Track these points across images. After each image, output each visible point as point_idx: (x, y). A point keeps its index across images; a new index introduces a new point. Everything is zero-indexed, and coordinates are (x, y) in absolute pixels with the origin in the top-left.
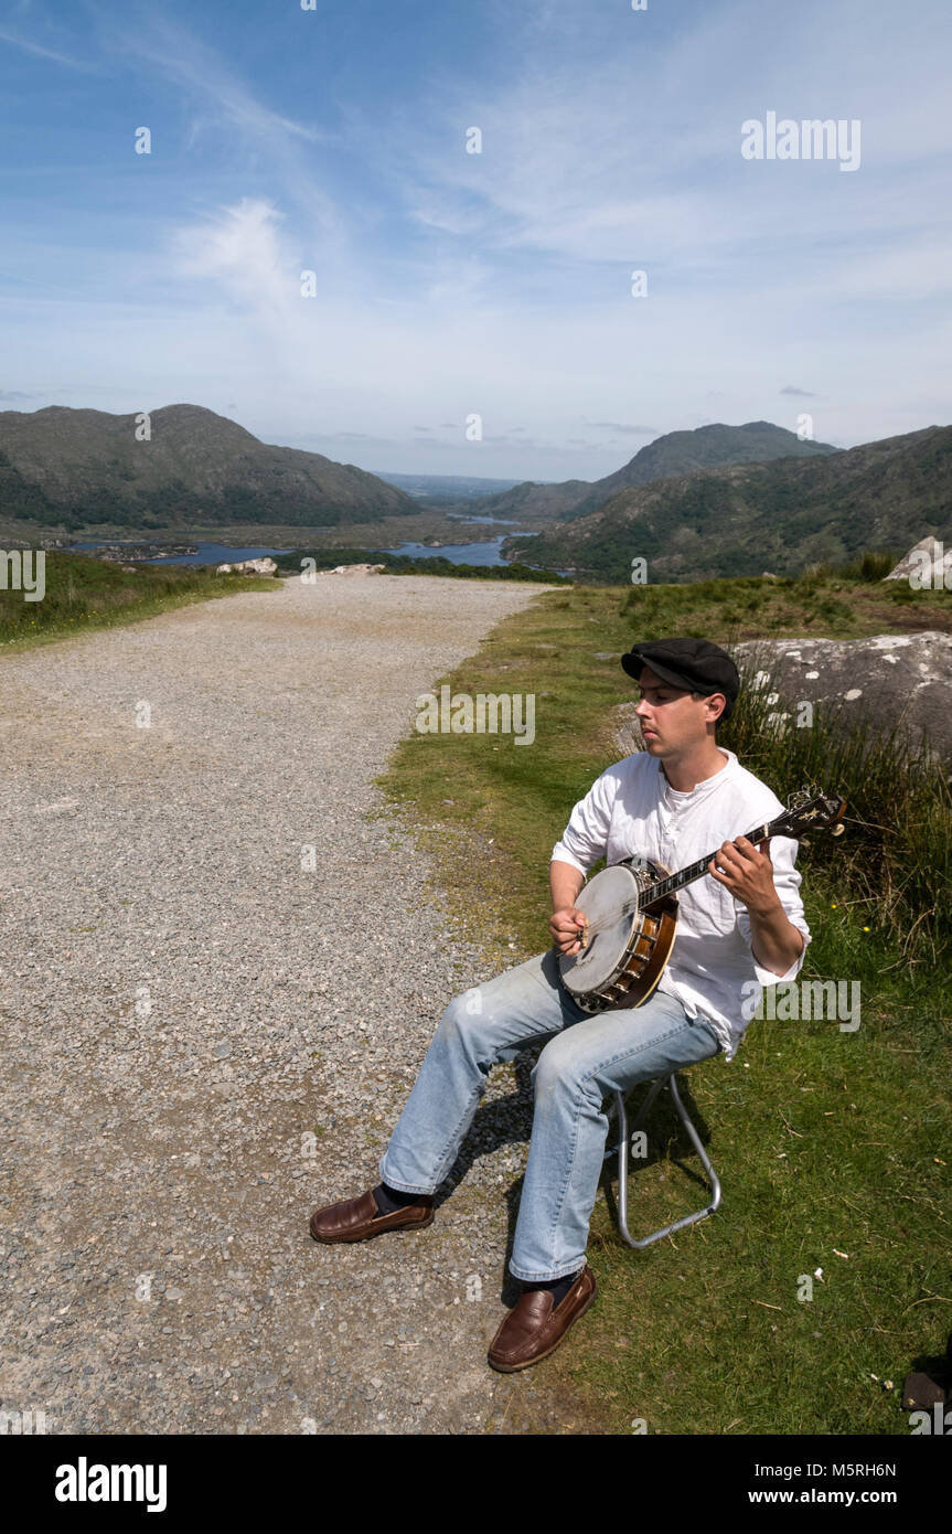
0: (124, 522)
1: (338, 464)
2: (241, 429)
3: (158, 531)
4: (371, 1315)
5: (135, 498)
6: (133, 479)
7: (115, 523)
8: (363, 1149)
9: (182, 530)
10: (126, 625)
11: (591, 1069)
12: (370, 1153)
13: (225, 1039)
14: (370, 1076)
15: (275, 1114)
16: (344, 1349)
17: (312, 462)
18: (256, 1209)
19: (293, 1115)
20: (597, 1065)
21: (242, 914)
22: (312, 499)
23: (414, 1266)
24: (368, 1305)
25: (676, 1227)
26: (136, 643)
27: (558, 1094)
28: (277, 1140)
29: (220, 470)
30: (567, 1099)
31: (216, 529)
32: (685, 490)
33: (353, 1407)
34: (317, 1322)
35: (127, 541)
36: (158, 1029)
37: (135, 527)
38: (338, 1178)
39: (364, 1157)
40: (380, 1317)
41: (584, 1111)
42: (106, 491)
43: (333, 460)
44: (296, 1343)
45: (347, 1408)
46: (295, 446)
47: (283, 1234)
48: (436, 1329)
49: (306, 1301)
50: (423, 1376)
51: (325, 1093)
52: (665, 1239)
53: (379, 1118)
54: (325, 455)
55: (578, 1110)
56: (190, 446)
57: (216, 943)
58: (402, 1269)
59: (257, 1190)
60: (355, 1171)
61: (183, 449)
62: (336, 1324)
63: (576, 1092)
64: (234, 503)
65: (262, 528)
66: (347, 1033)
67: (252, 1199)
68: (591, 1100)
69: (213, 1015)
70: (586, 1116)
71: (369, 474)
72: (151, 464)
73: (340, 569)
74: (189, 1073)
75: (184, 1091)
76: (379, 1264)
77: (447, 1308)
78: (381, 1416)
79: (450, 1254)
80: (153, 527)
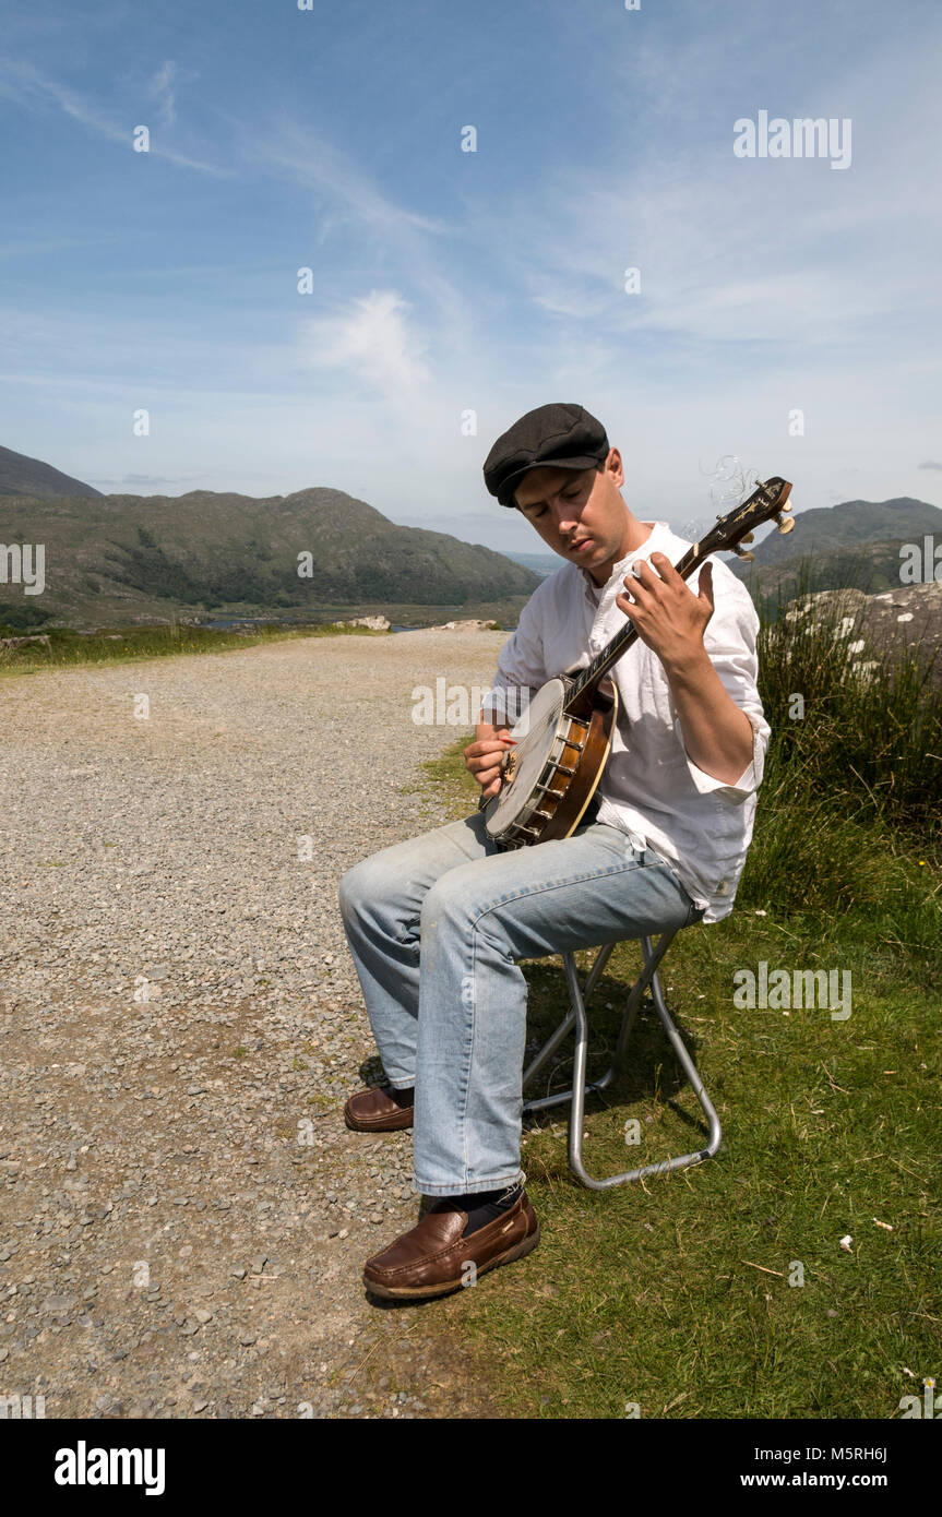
0: (259, 600)
1: (468, 545)
2: (374, 511)
3: (291, 609)
4: (228, 1241)
5: (270, 577)
6: (270, 559)
7: (251, 602)
8: (284, 1072)
9: (314, 608)
10: (217, 653)
11: (489, 901)
12: (291, 1077)
13: (166, 963)
14: (321, 1005)
15: (193, 1033)
16: (178, 1276)
17: (441, 542)
18: (130, 1123)
19: (214, 1036)
20: (498, 897)
21: (230, 859)
22: (440, 577)
23: (303, 1192)
24: (227, 1230)
25: (652, 1169)
26: (220, 664)
27: (444, 932)
28: (185, 1058)
29: (352, 550)
30: (457, 940)
31: (346, 608)
32: (823, 567)
33: (160, 1342)
34: (153, 1244)
35: (261, 619)
36: (94, 950)
37: (269, 605)
38: (242, 1098)
39: (283, 1080)
40: (238, 1244)
41: (480, 953)
42: (243, 571)
43: (462, 540)
44: (118, 1264)
45: (153, 1341)
46: (425, 527)
47: (151, 1149)
48: (305, 1263)
49: (150, 1219)
50: (270, 1314)
51: (261, 1018)
52: (636, 1182)
53: (315, 1043)
54: (454, 536)
55: (471, 952)
56: (324, 527)
57: (191, 882)
58: (285, 1195)
59: (141, 1103)
60: (266, 1093)
61: (318, 530)
62: (177, 1246)
63: (467, 928)
64: (365, 582)
65: (390, 606)
66: (308, 965)
67: (130, 1112)
68: (489, 941)
69: (161, 942)
70: (485, 962)
71: (497, 554)
72: (287, 545)
73: (451, 625)
74: (110, 991)
75: (98, 1006)
76: (258, 1188)
77: (329, 1241)
78: (194, 1356)
79: (354, 1185)
80: (287, 605)
